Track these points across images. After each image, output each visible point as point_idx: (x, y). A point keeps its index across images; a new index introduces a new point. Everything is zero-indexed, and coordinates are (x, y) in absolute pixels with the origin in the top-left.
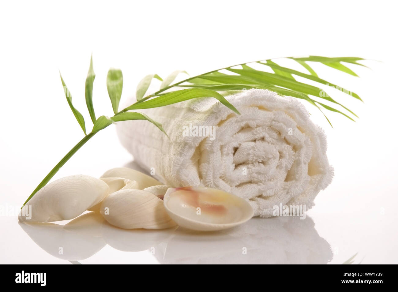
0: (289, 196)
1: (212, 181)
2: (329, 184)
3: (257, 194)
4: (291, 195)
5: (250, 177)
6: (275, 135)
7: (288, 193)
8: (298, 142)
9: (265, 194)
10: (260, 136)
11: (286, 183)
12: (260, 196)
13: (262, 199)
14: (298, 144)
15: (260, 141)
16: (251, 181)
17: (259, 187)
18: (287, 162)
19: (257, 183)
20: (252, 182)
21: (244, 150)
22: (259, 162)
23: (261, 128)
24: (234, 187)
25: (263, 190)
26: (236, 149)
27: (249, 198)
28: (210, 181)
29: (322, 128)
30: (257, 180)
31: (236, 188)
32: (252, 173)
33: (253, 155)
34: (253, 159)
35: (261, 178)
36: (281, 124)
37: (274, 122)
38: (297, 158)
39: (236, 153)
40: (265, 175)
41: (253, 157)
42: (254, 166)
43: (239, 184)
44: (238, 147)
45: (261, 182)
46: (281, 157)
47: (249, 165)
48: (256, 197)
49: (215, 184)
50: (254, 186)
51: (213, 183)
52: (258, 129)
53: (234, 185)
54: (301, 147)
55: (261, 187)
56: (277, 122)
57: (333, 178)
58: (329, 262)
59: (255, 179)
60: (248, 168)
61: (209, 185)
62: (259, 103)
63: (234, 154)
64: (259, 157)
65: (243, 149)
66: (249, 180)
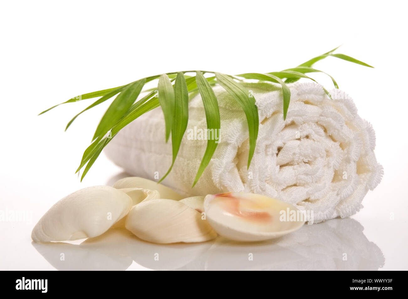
0: (339, 198)
1: (258, 186)
2: (379, 184)
3: (304, 198)
4: (341, 197)
5: (297, 179)
6: (322, 131)
7: (338, 195)
8: (346, 139)
9: (313, 197)
10: (305, 133)
11: (334, 184)
12: (306, 200)
13: (310, 203)
14: (347, 141)
15: (305, 139)
16: (296, 184)
17: (307, 190)
18: (335, 161)
19: (303, 185)
20: (298, 185)
21: (289, 150)
22: (305, 163)
23: (307, 124)
24: (280, 190)
25: (311, 193)
26: (279, 149)
27: (296, 203)
28: (256, 185)
29: (370, 123)
30: (303, 182)
31: (283, 192)
32: (298, 175)
33: (299, 155)
34: (299, 159)
35: (308, 179)
36: (330, 119)
37: (322, 118)
38: (346, 156)
39: (280, 153)
40: (313, 176)
41: (299, 157)
42: (300, 167)
43: (285, 187)
44: (282, 147)
45: (307, 184)
46: (327, 156)
47: (295, 166)
48: (302, 201)
49: (261, 189)
50: (299, 189)
51: (259, 187)
52: (304, 125)
53: (281, 188)
54: (349, 144)
55: (308, 189)
56: (325, 118)
57: (382, 176)
58: (381, 267)
59: (301, 181)
60: (294, 169)
61: (254, 189)
62: (307, 97)
63: (277, 154)
64: (305, 156)
65: (288, 148)
66: (294, 183)
